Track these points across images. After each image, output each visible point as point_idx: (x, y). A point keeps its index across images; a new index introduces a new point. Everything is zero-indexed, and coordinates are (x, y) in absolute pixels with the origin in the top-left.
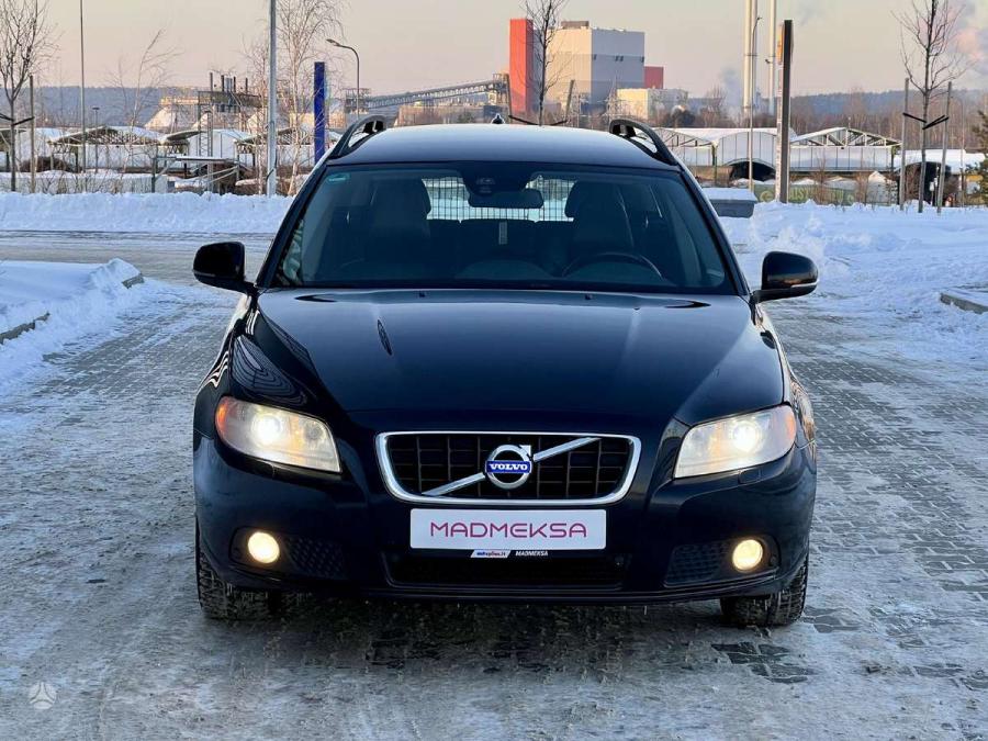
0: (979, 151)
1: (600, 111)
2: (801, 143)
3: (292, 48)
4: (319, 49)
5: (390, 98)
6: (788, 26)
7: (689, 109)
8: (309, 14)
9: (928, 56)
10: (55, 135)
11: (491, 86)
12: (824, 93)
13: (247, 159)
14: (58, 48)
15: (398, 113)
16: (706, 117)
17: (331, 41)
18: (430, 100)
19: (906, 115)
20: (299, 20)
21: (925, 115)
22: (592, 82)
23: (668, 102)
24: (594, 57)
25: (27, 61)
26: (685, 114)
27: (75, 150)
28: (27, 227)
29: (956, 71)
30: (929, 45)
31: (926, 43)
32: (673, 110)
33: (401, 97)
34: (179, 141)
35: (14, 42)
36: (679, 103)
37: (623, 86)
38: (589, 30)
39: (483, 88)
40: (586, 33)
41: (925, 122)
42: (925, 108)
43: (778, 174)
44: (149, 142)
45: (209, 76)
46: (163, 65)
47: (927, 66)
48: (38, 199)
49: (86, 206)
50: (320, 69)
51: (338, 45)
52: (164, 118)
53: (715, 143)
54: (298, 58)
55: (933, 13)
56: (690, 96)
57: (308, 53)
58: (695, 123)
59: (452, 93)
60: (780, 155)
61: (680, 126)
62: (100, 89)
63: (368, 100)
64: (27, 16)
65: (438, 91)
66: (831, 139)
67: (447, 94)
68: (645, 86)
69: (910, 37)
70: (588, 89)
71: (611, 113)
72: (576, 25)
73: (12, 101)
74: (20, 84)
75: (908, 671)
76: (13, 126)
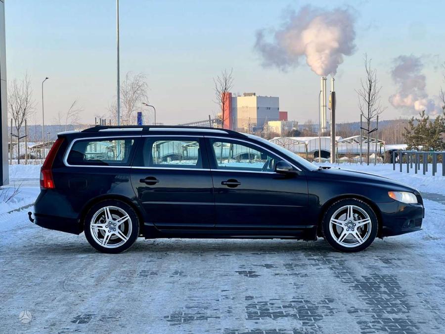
1: (261, 130)
2: (343, 142)
3: (128, 106)
4: (139, 106)
6: (333, 94)
7: (298, 129)
8: (134, 93)
9: (369, 106)
10: (31, 145)
11: (215, 121)
12: (356, 122)
14: (35, 109)
16: (305, 132)
17: (144, 103)
19: (361, 128)
20: (130, 96)
21: (369, 128)
22: (257, 119)
23: (290, 126)
24: (258, 108)
25: (24, 114)
26: (297, 131)
27: (39, 151)
28: (24, 178)
29: (379, 111)
30: (369, 102)
31: (368, 100)
32: (292, 130)
35: (19, 107)
36: (294, 127)
37: (270, 120)
38: (256, 97)
39: (211, 122)
40: (254, 98)
41: (368, 130)
42: (369, 125)
43: (331, 155)
45: (95, 119)
46: (76, 115)
47: (369, 109)
48: (29, 167)
50: (140, 115)
51: (147, 105)
53: (307, 143)
54: (130, 110)
55: (370, 90)
56: (299, 124)
57: (134, 108)
58: (301, 135)
60: (332, 147)
61: (294, 136)
62: (49, 126)
64: (24, 96)
66: (354, 140)
68: (280, 120)
69: (362, 98)
70: (256, 122)
71: (265, 132)
72: (250, 95)
73: (18, 130)
74: (21, 123)
75: (287, 275)
76: (19, 139)
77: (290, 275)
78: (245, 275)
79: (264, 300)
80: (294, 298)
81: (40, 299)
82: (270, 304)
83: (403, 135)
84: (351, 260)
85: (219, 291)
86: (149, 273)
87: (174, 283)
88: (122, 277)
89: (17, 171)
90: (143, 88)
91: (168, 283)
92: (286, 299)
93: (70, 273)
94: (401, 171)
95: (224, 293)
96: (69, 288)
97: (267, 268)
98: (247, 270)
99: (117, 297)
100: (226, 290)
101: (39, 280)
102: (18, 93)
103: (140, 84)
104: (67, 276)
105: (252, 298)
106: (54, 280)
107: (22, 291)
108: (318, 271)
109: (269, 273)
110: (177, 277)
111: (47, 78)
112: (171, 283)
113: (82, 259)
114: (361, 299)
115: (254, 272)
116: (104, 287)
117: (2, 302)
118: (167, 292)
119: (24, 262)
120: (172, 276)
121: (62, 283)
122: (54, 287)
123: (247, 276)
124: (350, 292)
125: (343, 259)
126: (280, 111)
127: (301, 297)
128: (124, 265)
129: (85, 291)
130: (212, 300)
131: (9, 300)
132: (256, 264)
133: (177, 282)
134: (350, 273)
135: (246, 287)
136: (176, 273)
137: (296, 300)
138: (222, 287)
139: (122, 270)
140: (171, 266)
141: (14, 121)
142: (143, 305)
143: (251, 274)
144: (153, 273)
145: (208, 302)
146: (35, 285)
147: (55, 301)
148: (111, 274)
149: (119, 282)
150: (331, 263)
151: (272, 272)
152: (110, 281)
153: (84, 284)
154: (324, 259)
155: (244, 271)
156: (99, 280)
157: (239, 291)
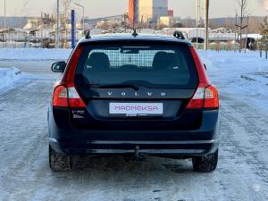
1: (155, 23)
2: (212, 32)
13: (52, 37)
16: (185, 25)
17: (76, 4)
18: (106, 20)
21: (241, 25)
23: (175, 20)
26: (180, 24)
32: (176, 23)
33: (97, 19)
34: (33, 33)
36: (178, 21)
37: (161, 16)
39: (121, 16)
43: (205, 41)
44: (24, 33)
49: (5, 52)
50: (73, 12)
52: (29, 26)
54: (66, 9)
56: (181, 19)
57: (69, 7)
60: (206, 36)
66: (220, 31)
67: (111, 18)
70: (152, 17)
71: (158, 24)
126: (168, 9)
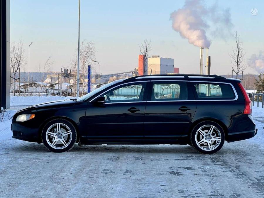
0: (255, 89)
2: (214, 88)
3: (83, 62)
4: (89, 62)
5: (107, 75)
6: (209, 57)
8: (87, 53)
9: (237, 65)
11: (134, 72)
13: (70, 91)
15: (109, 79)
17: (92, 60)
18: (118, 76)
20: (84, 55)
22: (160, 72)
24: (161, 65)
25: (19, 64)
27: (25, 88)
29: (244, 68)
30: (238, 62)
31: (237, 61)
33: (110, 75)
34: (52, 86)
35: (16, 60)
37: (168, 73)
39: (132, 73)
40: (159, 59)
44: (45, 86)
45: (61, 69)
46: (50, 66)
47: (237, 67)
48: (21, 98)
49: (33, 99)
50: (89, 67)
51: (94, 61)
52: (48, 80)
54: (84, 64)
55: (238, 54)
57: (87, 63)
59: (123, 74)
60: (207, 91)
63: (102, 76)
64: (19, 53)
65: (120, 74)
67: (122, 74)
68: (174, 73)
69: (233, 60)
70: (159, 74)
72: (156, 57)
73: (15, 74)
74: (17, 70)
75: (202, 175)
76: (15, 80)
77: (205, 175)
78: (174, 175)
79: (192, 194)
80: (212, 192)
81: (37, 189)
82: (196, 196)
83: (255, 84)
84: (244, 166)
85: (159, 186)
86: (109, 171)
87: (127, 179)
88: (91, 174)
89: (13, 100)
90: (92, 50)
91: (123, 179)
92: (207, 193)
93: (56, 169)
94: (258, 106)
95: (163, 187)
96: (57, 180)
97: (188, 170)
98: (175, 171)
99: (90, 188)
100: (164, 185)
101: (35, 174)
102: (15, 51)
103: (91, 47)
104: (54, 172)
105: (183, 191)
106: (45, 174)
107: (24, 182)
108: (223, 173)
109: (190, 173)
110: (128, 175)
111: (32, 43)
112: (125, 179)
113: (63, 160)
114: (259, 195)
115: (180, 172)
116: (80, 181)
117: (12, 190)
118: (123, 185)
119: (24, 161)
120: (125, 174)
121: (51, 177)
122: (46, 180)
123: (176, 175)
124: (249, 189)
125: (238, 165)
126: (174, 67)
127: (217, 192)
128: (91, 165)
129: (67, 183)
130: (155, 192)
131: (16, 188)
132: (179, 167)
133: (129, 178)
134: (245, 175)
135: (177, 183)
136: (127, 171)
137: (214, 194)
138: (160, 183)
139: (90, 168)
140: (123, 167)
141: (12, 68)
142: (109, 195)
143: (178, 174)
144: (111, 171)
145: (153, 193)
146: (33, 178)
147: (48, 190)
148: (84, 172)
149: (89, 177)
150: (230, 167)
151: (192, 173)
152: (84, 177)
153: (66, 178)
154: (225, 164)
155: (173, 172)
156: (76, 176)
157: (172, 186)
